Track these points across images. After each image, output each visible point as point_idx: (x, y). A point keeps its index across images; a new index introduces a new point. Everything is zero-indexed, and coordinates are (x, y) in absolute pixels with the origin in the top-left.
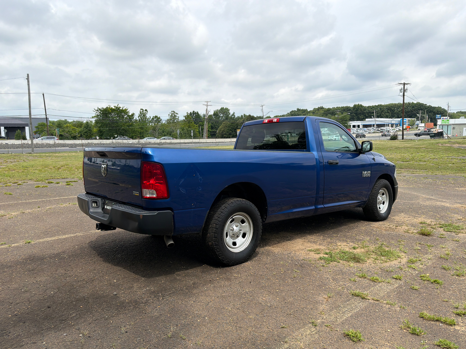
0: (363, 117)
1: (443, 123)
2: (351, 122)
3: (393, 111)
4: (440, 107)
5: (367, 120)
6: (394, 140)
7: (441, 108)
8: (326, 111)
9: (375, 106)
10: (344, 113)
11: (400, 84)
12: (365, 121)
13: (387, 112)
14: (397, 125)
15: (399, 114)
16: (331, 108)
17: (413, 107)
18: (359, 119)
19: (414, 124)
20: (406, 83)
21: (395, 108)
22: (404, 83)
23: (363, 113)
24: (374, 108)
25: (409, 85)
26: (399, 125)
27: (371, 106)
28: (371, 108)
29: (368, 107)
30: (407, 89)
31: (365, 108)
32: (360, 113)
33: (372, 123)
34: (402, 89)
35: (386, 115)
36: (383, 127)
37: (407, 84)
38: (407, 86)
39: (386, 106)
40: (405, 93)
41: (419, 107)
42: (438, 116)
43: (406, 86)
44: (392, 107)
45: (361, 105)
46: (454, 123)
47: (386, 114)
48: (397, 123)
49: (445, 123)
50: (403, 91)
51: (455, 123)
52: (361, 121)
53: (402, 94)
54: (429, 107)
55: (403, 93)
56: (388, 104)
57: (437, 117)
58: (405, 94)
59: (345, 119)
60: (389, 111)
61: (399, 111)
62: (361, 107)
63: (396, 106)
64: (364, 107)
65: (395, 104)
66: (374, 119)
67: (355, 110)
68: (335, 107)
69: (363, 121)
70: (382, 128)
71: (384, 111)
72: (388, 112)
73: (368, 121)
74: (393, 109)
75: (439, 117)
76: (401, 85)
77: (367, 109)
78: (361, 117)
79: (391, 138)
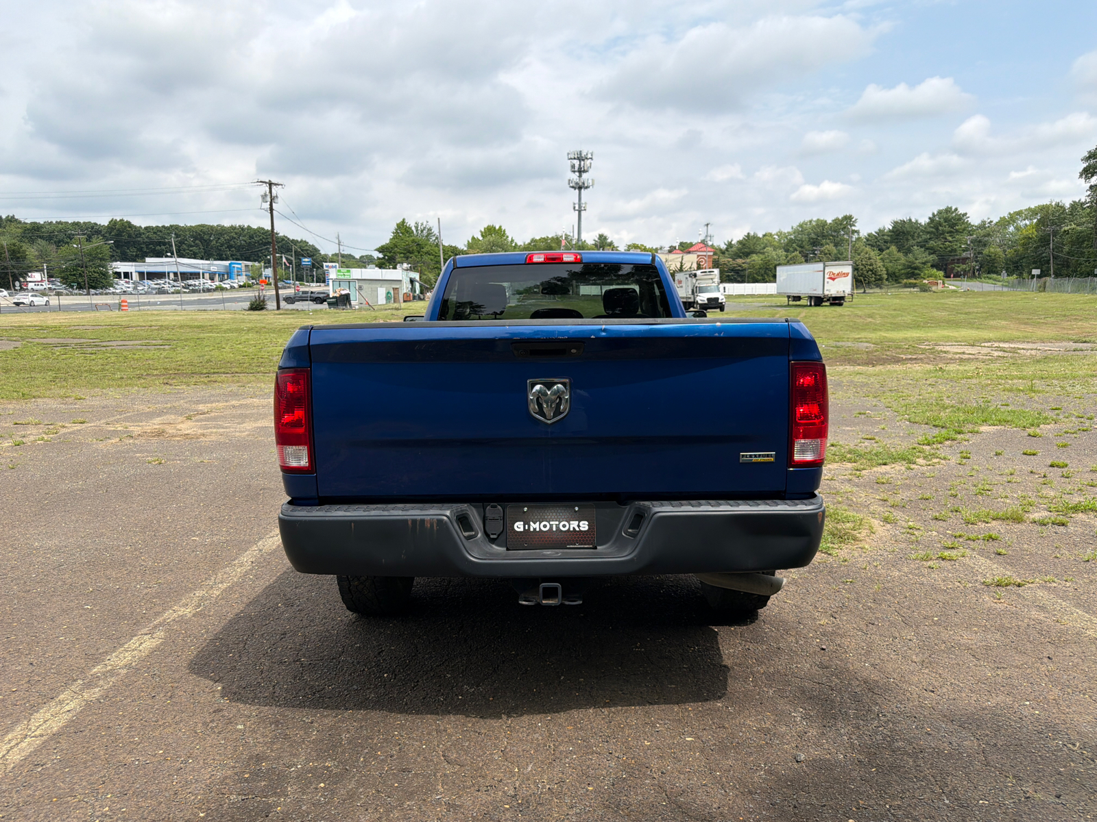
0: (137, 252)
1: (340, 277)
2: (115, 264)
3: (207, 242)
4: (305, 241)
5: (148, 260)
6: (259, 310)
7: (308, 243)
8: (28, 229)
9: (163, 227)
10: (94, 240)
11: (261, 182)
12: (144, 262)
13: (193, 244)
14: (223, 275)
15: (220, 250)
16: (42, 223)
17: (251, 237)
18: (125, 258)
19: (262, 274)
20: (273, 182)
21: (210, 237)
22: (270, 181)
23: (135, 244)
24: (161, 231)
25: (280, 186)
26: (226, 276)
27: (154, 226)
28: (154, 233)
29: (146, 228)
30: (277, 197)
31: (138, 231)
32: (129, 242)
33: (166, 269)
34: (266, 195)
35: (191, 251)
36: (193, 279)
37: (276, 184)
38: (276, 189)
39: (190, 229)
40: (274, 204)
41: (263, 238)
42: (306, 260)
43: (274, 188)
44: (204, 233)
45: (129, 223)
46: (360, 278)
47: (191, 249)
48: (222, 270)
49: (343, 277)
50: (269, 199)
51: (363, 278)
52: (134, 264)
53: (267, 205)
54: (283, 240)
55: (269, 203)
56: (194, 225)
57: (304, 262)
58: (274, 208)
59: (100, 256)
60: (197, 242)
61: (222, 245)
62: (129, 227)
63: (213, 231)
64: (135, 227)
65: (212, 227)
66: (173, 259)
67: (113, 233)
68: (51, 222)
69: (137, 262)
70: (191, 282)
71: (186, 240)
72: (197, 245)
73: (152, 263)
74: (206, 237)
75: (308, 262)
76: (265, 185)
77: (144, 234)
78: (132, 251)
79: (252, 305)
